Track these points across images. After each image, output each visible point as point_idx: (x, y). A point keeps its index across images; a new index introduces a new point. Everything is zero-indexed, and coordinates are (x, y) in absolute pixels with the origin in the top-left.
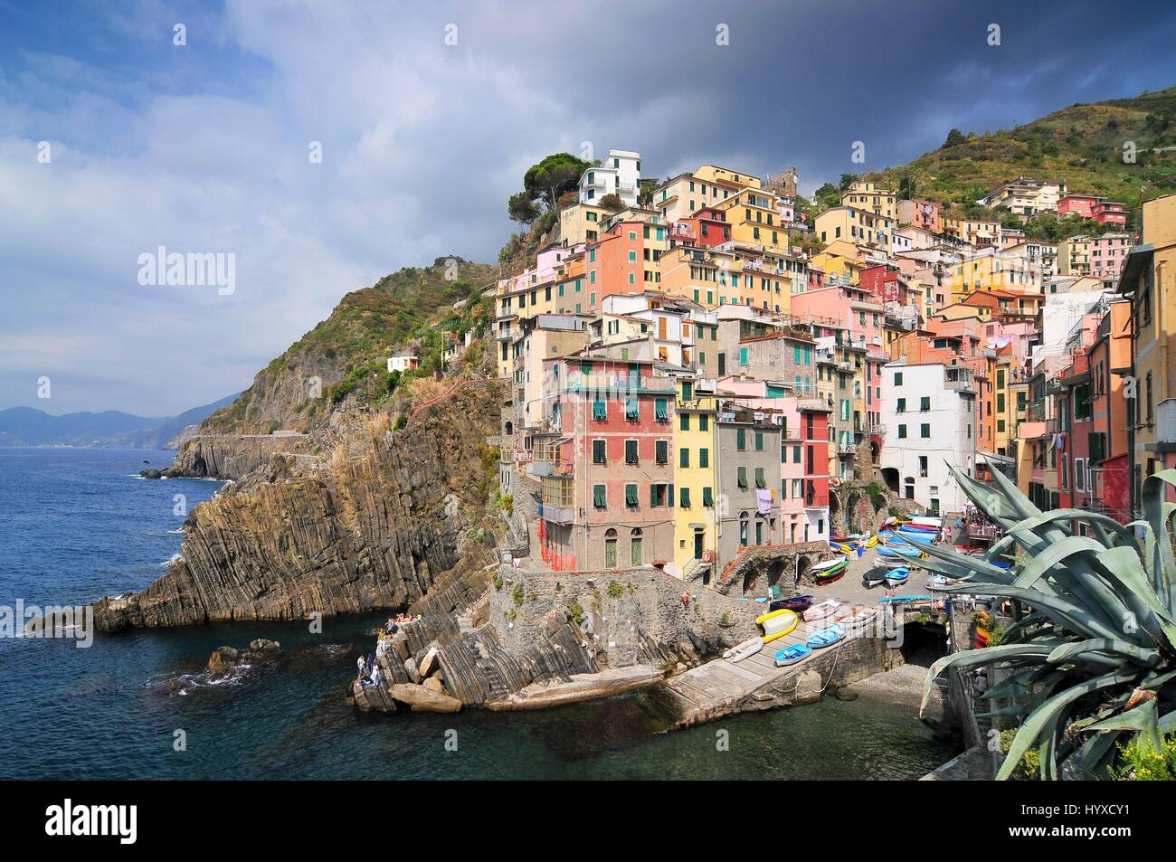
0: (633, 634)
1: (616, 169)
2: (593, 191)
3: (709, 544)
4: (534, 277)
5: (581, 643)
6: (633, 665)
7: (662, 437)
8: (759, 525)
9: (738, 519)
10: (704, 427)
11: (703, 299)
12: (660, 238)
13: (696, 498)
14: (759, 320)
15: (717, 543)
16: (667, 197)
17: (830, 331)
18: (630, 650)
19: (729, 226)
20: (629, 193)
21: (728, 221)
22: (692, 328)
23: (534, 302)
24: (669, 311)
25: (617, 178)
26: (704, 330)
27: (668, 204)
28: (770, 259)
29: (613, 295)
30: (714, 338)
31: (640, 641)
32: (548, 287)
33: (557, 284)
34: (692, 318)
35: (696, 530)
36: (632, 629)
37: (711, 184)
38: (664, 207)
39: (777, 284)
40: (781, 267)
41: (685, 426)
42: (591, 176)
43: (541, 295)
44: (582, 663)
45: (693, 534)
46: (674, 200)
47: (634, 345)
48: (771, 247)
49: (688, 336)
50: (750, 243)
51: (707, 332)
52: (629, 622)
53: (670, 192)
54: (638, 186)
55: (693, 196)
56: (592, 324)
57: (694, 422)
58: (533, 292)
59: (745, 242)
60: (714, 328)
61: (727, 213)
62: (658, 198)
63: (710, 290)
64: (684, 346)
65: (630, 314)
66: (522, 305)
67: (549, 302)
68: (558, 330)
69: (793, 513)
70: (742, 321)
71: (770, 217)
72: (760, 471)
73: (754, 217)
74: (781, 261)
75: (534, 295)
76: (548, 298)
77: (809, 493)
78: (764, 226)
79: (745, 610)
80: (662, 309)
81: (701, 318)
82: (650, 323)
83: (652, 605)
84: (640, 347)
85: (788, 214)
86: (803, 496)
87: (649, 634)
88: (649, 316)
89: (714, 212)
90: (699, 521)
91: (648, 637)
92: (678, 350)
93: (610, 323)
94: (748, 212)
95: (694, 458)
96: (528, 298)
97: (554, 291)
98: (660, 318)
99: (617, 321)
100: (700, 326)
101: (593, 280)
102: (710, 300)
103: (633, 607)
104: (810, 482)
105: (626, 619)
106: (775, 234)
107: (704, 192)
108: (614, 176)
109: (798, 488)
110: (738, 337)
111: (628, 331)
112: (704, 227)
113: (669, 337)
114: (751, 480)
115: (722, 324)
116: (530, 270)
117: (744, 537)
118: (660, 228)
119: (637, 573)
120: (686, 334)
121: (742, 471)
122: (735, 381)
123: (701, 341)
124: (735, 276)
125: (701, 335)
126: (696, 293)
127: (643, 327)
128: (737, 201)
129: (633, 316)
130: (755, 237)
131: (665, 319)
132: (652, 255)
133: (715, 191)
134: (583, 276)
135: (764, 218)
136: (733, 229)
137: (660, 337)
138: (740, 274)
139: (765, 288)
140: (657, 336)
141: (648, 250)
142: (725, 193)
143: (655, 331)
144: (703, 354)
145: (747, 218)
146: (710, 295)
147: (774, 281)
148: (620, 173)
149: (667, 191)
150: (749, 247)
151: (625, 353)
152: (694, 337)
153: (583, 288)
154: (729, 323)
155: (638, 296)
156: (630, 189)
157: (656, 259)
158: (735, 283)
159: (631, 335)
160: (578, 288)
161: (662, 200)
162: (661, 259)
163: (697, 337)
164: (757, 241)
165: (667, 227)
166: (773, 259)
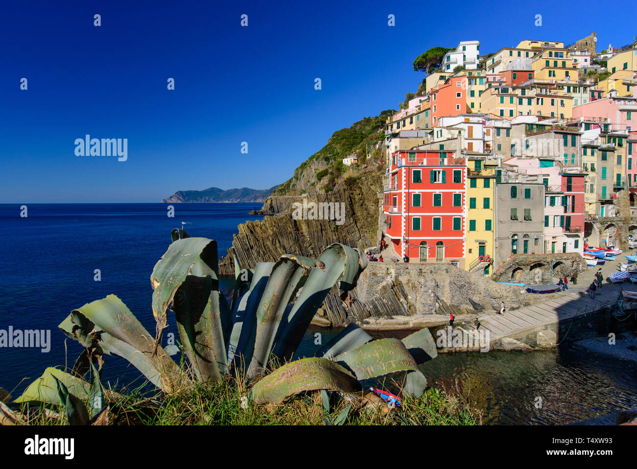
0: (433, 298)
1: (464, 51)
2: (450, 65)
3: (489, 251)
4: (407, 113)
5: (399, 300)
6: (432, 314)
7: (457, 191)
8: (526, 242)
9: (510, 238)
10: (487, 185)
11: (507, 114)
12: (481, 83)
13: (480, 225)
14: (541, 123)
15: (494, 251)
16: (495, 62)
17: (597, 125)
18: (431, 306)
19: (533, 71)
20: (472, 63)
21: (533, 69)
22: (492, 131)
23: (404, 126)
25: (464, 56)
27: (496, 65)
28: (560, 87)
29: (443, 117)
30: (508, 135)
31: (437, 302)
32: (411, 117)
33: (416, 114)
34: (493, 125)
35: (480, 243)
36: (432, 295)
37: (524, 50)
38: (492, 68)
39: (562, 101)
40: (568, 91)
41: (473, 185)
42: (449, 58)
43: (408, 121)
44: (400, 310)
45: (477, 245)
46: (499, 63)
47: (448, 142)
48: (563, 80)
49: (489, 135)
50: (547, 80)
51: (503, 132)
52: (430, 291)
53: (497, 58)
54: (478, 59)
55: (511, 59)
56: (430, 133)
57: (480, 182)
58: (404, 120)
59: (543, 80)
60: (508, 130)
62: (489, 63)
63: (511, 109)
64: (485, 142)
65: (451, 126)
66: (398, 127)
67: (412, 125)
68: (406, 138)
69: (554, 235)
70: (526, 124)
71: (564, 63)
72: (527, 211)
73: (552, 64)
74: (569, 87)
75: (404, 121)
76: (411, 123)
77: (566, 223)
78: (560, 68)
79: (508, 290)
80: (472, 122)
81: (499, 124)
82: (462, 129)
83: (446, 283)
84: (452, 143)
85: (586, 61)
86: (562, 225)
87: (443, 299)
88: (461, 126)
90: (482, 239)
91: (442, 300)
92: (480, 143)
93: (438, 132)
94: (547, 63)
95: (480, 203)
96: (402, 123)
97: (414, 118)
98: (469, 127)
99: (441, 130)
100: (498, 129)
101: (435, 111)
102: (511, 114)
103: (433, 284)
104: (569, 218)
105: (429, 289)
106: (567, 73)
107: (519, 55)
108: (462, 55)
109: (558, 220)
110: (524, 134)
111: (446, 134)
112: (514, 74)
113: (474, 136)
114: (520, 215)
115: (513, 127)
116: (405, 109)
117: (515, 247)
118: (482, 78)
119: (436, 266)
121: (514, 210)
122: (518, 159)
123: (498, 137)
124: (530, 99)
125: (498, 134)
126: (502, 111)
127: (460, 132)
128: (541, 57)
129: (453, 127)
130: (550, 76)
131: (472, 127)
132: (477, 94)
133: (527, 54)
134: (429, 109)
135: (560, 64)
136: (535, 73)
137: (469, 136)
138: (533, 98)
139: (553, 104)
140: (466, 136)
141: (474, 91)
142: (535, 54)
143: (465, 134)
144: (500, 145)
145: (546, 65)
146: (511, 112)
147: (559, 100)
148: (466, 53)
149: (495, 58)
150: (546, 82)
151: (442, 147)
152: (493, 136)
153: (429, 115)
154: (518, 126)
155: (458, 116)
156: (473, 61)
157: (480, 95)
158: (530, 103)
159: (450, 137)
160: (427, 115)
161: (492, 64)
162: (481, 95)
163: (496, 135)
164: (552, 78)
165: (485, 77)
166: (562, 87)
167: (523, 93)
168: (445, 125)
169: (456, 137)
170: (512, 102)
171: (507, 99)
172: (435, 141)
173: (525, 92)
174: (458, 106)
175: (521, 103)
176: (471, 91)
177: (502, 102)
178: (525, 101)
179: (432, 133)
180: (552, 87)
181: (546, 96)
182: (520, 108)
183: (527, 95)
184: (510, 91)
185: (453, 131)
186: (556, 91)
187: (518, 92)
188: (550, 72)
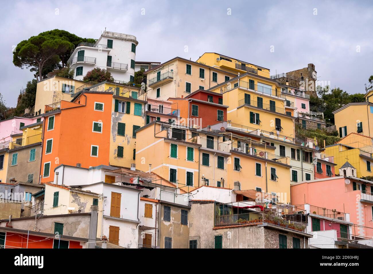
1: (109, 49)
2: (82, 68)
11: (181, 179)
12: (137, 113)
14: (242, 204)
16: (161, 78)
19: (225, 109)
20: (122, 72)
21: (225, 104)
22: (155, 209)
24: (127, 185)
25: (109, 58)
26: (173, 212)
27: (163, 85)
28: (270, 145)
29: (64, 166)
30: (184, 221)
33: (11, 151)
34: (157, 197)
37: (210, 68)
38: (157, 87)
39: (273, 170)
40: (283, 154)
42: (81, 54)
46: (169, 80)
47: (72, 219)
48: (272, 133)
49: (151, 217)
50: (248, 128)
51: (175, 214)
53: (165, 72)
54: (133, 66)
55: (188, 79)
56: (35, 196)
59: (242, 127)
60: (185, 210)
61: (224, 96)
62: (152, 77)
63: (190, 170)
64: (142, 229)
65: (80, 187)
70: (217, 204)
71: (272, 104)
73: (254, 102)
74: (282, 148)
78: (266, 111)
80: (120, 184)
81: (168, 197)
82: (100, 197)
84: (79, 223)
85: (303, 106)
88: (99, 190)
89: (210, 95)
92: (133, 229)
94: (247, 98)
97: (8, 159)
98: (113, 193)
100: (167, 206)
101: (49, 150)
102: (189, 182)
106: (278, 122)
107: (202, 75)
108: (105, 55)
110: (212, 223)
111: (67, 203)
112: (195, 108)
113: (124, 214)
115: (194, 206)
118: (139, 103)
120: (148, 214)
123: (167, 223)
124: (221, 159)
125: (167, 218)
126: (173, 172)
127: (96, 202)
128: (236, 85)
129: (84, 189)
130: (252, 121)
131: (119, 195)
132: (129, 131)
133: (215, 75)
134: (39, 145)
135: (266, 103)
136: (228, 112)
137: (111, 214)
138: (228, 156)
139: (258, 173)
140: (108, 213)
141: (124, 124)
142: (227, 79)
143: (105, 208)
144: (170, 239)
145: (246, 102)
146: (190, 175)
147: (269, 167)
148: (113, 52)
149: (162, 72)
150: (245, 130)
151: (59, 227)
152: (158, 219)
153: (37, 159)
154: (203, 206)
155: (94, 168)
156: (123, 68)
157: (134, 135)
158: (221, 166)
159: (75, 208)
160: (32, 157)
161: (156, 80)
162: (137, 135)
163: (162, 219)
164: (254, 126)
165: (145, 103)
166: (273, 144)
167: (210, 144)
168: (67, 183)
169: (87, 210)
170: (190, 157)
171: (182, 152)
172: (46, 213)
173: (213, 142)
174: (95, 149)
175: (206, 162)
176: (119, 124)
177: (174, 154)
178: (213, 160)
179: (40, 196)
180: (257, 142)
181: (247, 156)
182: (206, 172)
183: (215, 149)
184: (189, 137)
185: (83, 199)
186: (263, 150)
187: (202, 141)
188: (252, 114)
